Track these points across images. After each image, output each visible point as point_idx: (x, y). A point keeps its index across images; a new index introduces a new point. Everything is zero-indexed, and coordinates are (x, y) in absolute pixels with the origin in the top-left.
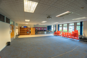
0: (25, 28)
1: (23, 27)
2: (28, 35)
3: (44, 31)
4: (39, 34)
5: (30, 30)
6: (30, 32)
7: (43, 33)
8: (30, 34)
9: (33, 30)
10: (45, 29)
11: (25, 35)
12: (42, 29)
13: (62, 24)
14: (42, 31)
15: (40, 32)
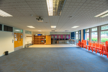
0: (39, 37)
1: (37, 35)
2: (42, 44)
3: (67, 39)
4: (59, 43)
5: (45, 38)
6: (45, 41)
7: (65, 43)
8: (45, 44)
9: (48, 39)
10: (67, 37)
11: (39, 44)
12: (64, 37)
13: (89, 29)
14: (64, 39)
15: (60, 41)
